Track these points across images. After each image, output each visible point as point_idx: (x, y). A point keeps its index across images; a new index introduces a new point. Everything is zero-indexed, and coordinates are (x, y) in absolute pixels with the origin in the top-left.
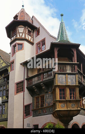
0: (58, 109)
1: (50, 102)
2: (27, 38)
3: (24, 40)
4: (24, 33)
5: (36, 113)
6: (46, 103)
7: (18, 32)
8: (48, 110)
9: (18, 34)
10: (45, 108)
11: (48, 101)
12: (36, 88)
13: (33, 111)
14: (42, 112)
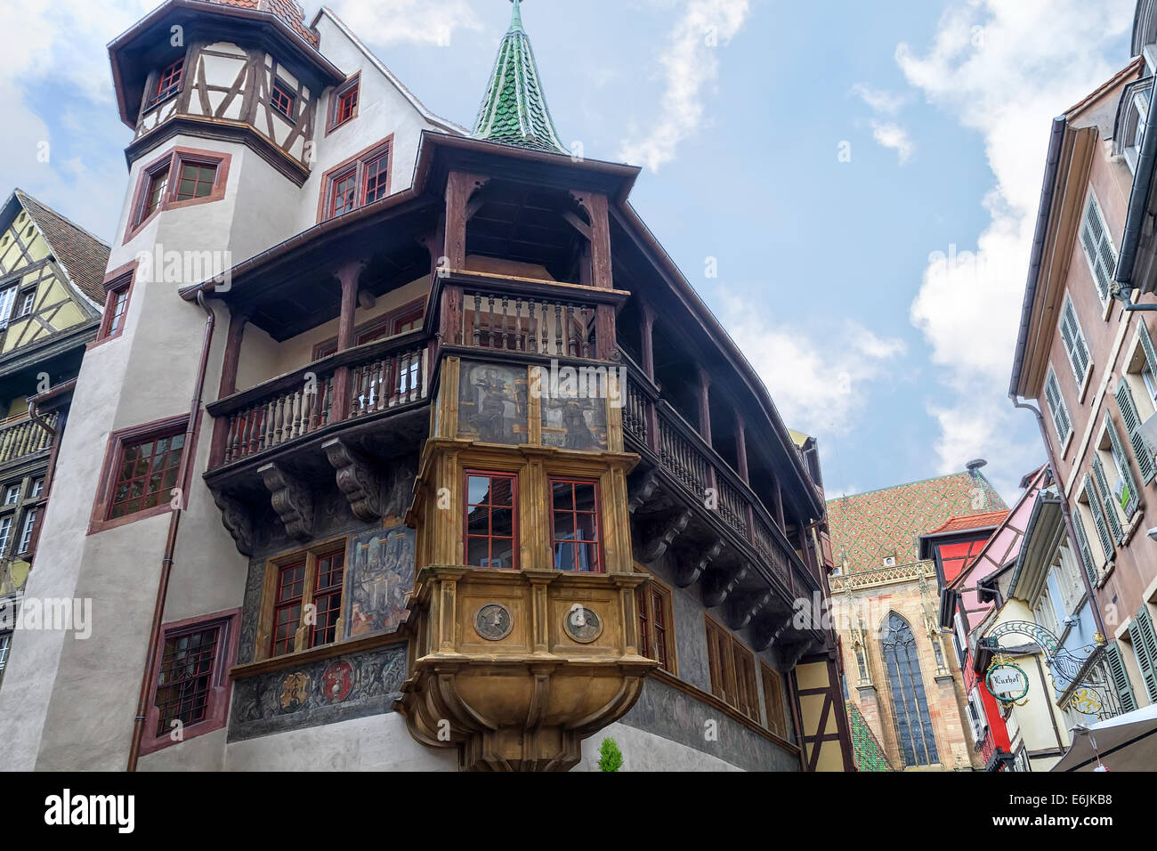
0: (448, 653)
1: (392, 597)
2: (260, 124)
3: (237, 138)
4: (240, 92)
5: (259, 704)
6: (355, 610)
7: (196, 81)
8: (367, 671)
9: (195, 94)
10: (343, 659)
11: (375, 596)
12: (285, 479)
13: (237, 681)
14: (318, 689)
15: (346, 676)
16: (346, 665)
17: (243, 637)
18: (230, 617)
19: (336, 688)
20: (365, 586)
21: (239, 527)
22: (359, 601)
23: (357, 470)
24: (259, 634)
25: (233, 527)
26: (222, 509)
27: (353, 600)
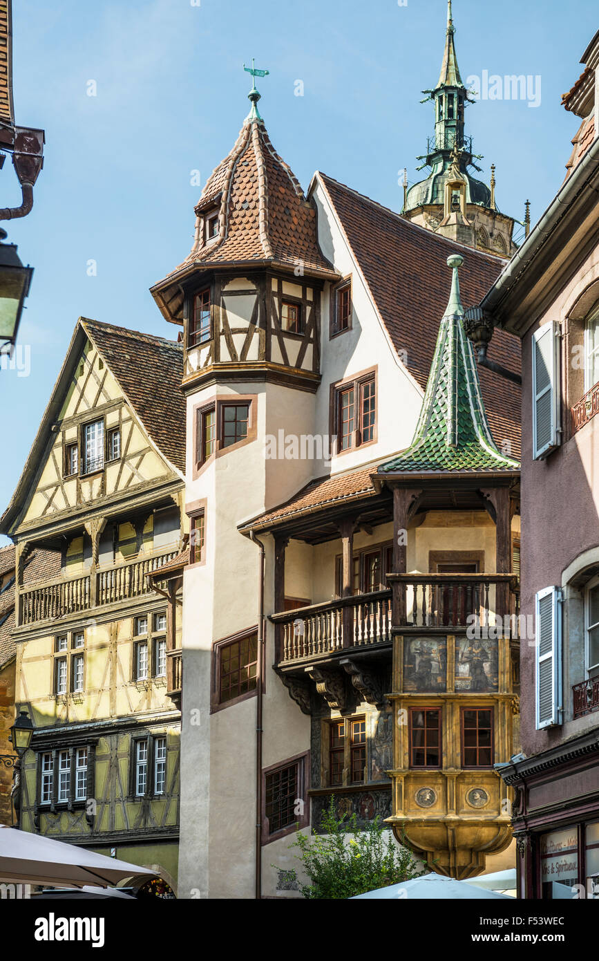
2: (275, 357)
3: (259, 378)
4: (256, 330)
6: (373, 764)
7: (221, 327)
8: (382, 803)
9: (223, 338)
10: (369, 793)
11: (383, 756)
12: (322, 676)
13: (313, 797)
14: (357, 810)
15: (371, 804)
16: (371, 798)
17: (313, 769)
18: (303, 757)
19: (366, 810)
20: (377, 749)
21: (301, 697)
22: (375, 758)
23: (363, 677)
24: (322, 770)
25: (296, 698)
26: (289, 687)
27: (372, 757)
